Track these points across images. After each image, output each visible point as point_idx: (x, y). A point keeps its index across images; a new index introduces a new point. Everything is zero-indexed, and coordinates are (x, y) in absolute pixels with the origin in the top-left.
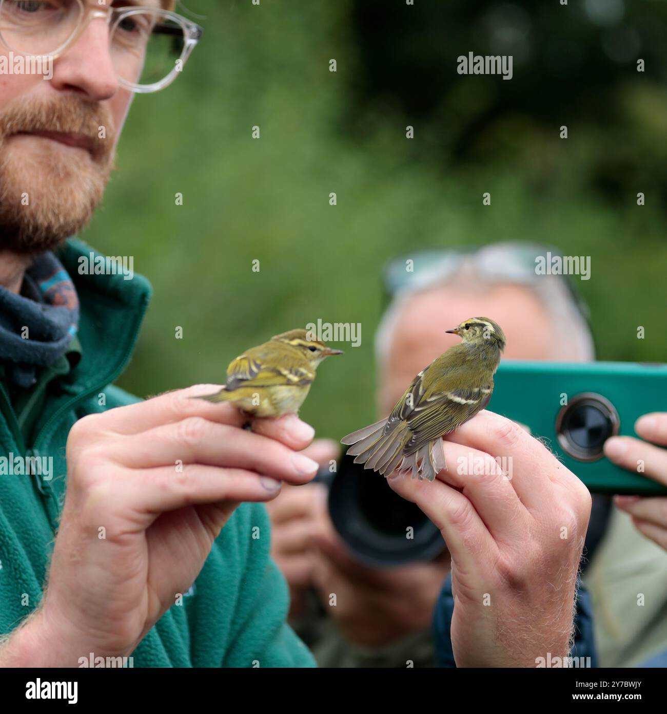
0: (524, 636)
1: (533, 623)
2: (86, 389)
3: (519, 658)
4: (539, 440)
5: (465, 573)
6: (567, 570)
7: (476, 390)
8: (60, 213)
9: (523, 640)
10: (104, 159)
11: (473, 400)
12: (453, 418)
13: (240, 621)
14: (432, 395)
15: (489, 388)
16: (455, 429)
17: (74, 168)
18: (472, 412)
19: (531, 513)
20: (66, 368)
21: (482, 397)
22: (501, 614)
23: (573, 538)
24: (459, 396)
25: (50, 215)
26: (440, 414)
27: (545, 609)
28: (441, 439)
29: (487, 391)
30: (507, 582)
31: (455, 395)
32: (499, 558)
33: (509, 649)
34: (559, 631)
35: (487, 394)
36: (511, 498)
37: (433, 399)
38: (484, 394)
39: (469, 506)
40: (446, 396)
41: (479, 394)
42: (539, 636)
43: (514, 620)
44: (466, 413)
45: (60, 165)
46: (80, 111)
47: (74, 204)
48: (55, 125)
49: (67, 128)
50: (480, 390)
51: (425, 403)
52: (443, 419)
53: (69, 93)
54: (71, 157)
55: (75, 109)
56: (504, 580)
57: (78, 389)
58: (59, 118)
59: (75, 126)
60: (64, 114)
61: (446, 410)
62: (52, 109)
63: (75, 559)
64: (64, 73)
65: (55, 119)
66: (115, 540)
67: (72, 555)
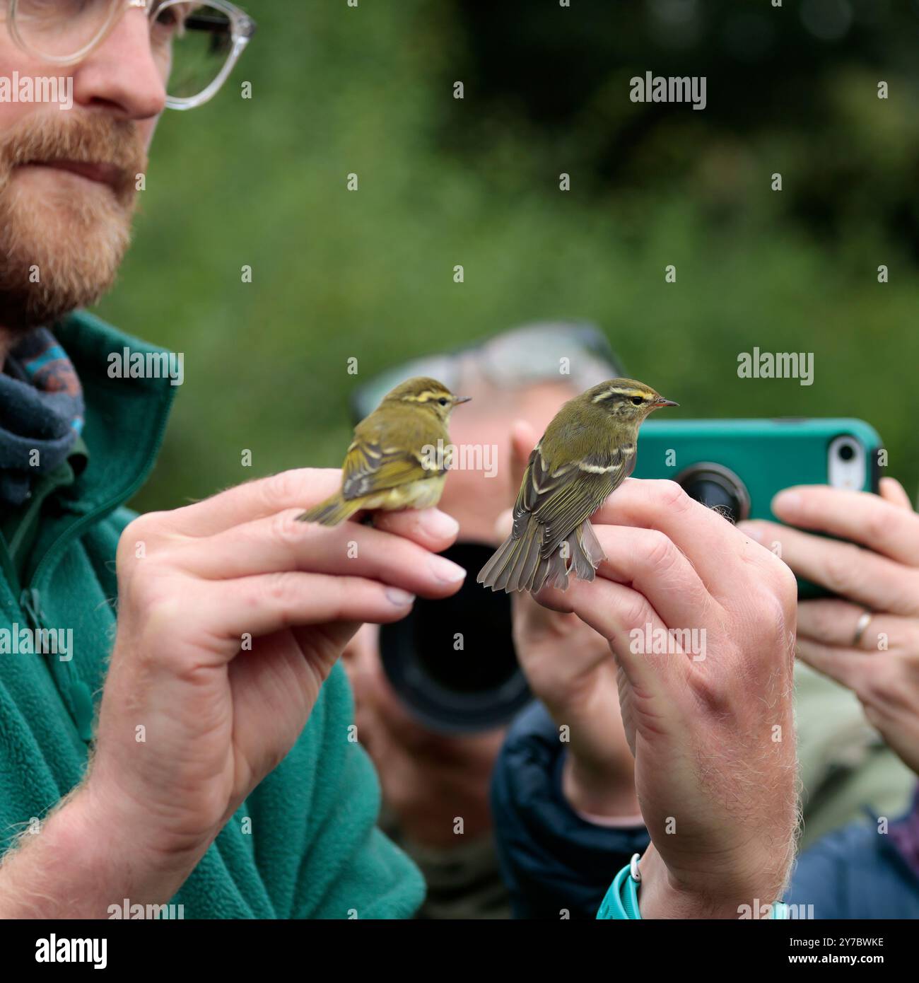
0: (737, 776)
1: (746, 756)
2: (97, 505)
3: (735, 808)
4: (715, 510)
5: (647, 697)
6: (780, 679)
7: (615, 452)
8: (85, 273)
9: (736, 782)
10: (126, 198)
11: (614, 465)
12: (593, 493)
13: (319, 818)
14: (559, 468)
15: (631, 446)
16: (600, 507)
17: (102, 214)
18: (616, 481)
19: (722, 604)
20: (69, 477)
21: (624, 459)
22: (703, 747)
23: (780, 633)
24: (595, 463)
25: (72, 276)
26: (574, 492)
27: (758, 736)
28: (588, 522)
29: (629, 451)
30: (704, 702)
31: (589, 464)
32: (692, 671)
33: (720, 796)
34: (783, 765)
35: (630, 455)
36: (697, 587)
37: (560, 473)
38: (627, 455)
39: (646, 605)
40: (578, 466)
41: (620, 457)
42: (756, 775)
43: (721, 755)
44: (609, 483)
45: (84, 209)
46: (112, 135)
47: (100, 261)
48: (82, 153)
49: (96, 155)
50: (620, 451)
51: (550, 480)
52: (580, 497)
53: (98, 110)
54: (94, 196)
55: (107, 131)
56: (701, 700)
57: (86, 506)
58: (87, 143)
59: (105, 155)
60: (94, 137)
61: (581, 486)
62: (78, 131)
63: (133, 707)
64: (95, 82)
65: (82, 147)
66: (188, 677)
67: (128, 702)
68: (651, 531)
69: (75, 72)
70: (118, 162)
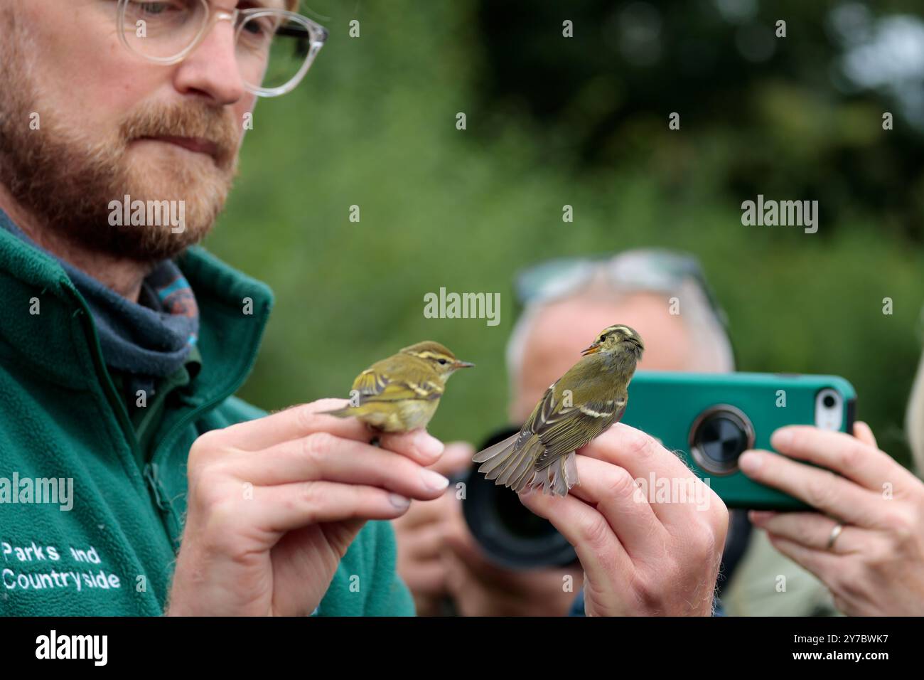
4: (674, 453)
5: (599, 592)
6: (705, 588)
7: (610, 402)
11: (607, 412)
12: (586, 431)
15: (623, 400)
17: (198, 175)
18: (606, 425)
19: (666, 528)
20: (185, 378)
21: (615, 410)
23: (711, 554)
24: (593, 408)
26: (572, 427)
28: (574, 453)
29: (621, 404)
30: (643, 601)
31: (588, 408)
32: (635, 576)
35: (620, 407)
36: (647, 513)
37: (565, 411)
38: (618, 406)
39: (604, 522)
40: (581, 409)
41: (613, 407)
44: (600, 426)
45: (184, 172)
46: (205, 116)
47: (197, 212)
48: (180, 130)
49: (191, 133)
50: (613, 403)
51: (557, 415)
52: (576, 432)
53: (193, 97)
54: (195, 163)
55: (200, 113)
56: (640, 599)
57: (198, 401)
58: (184, 123)
59: (199, 131)
60: (189, 119)
61: (579, 423)
62: (177, 114)
63: (197, 580)
64: (189, 76)
65: (179, 124)
66: (239, 560)
67: (195, 576)
68: (617, 467)
69: (177, 69)
70: (210, 137)
